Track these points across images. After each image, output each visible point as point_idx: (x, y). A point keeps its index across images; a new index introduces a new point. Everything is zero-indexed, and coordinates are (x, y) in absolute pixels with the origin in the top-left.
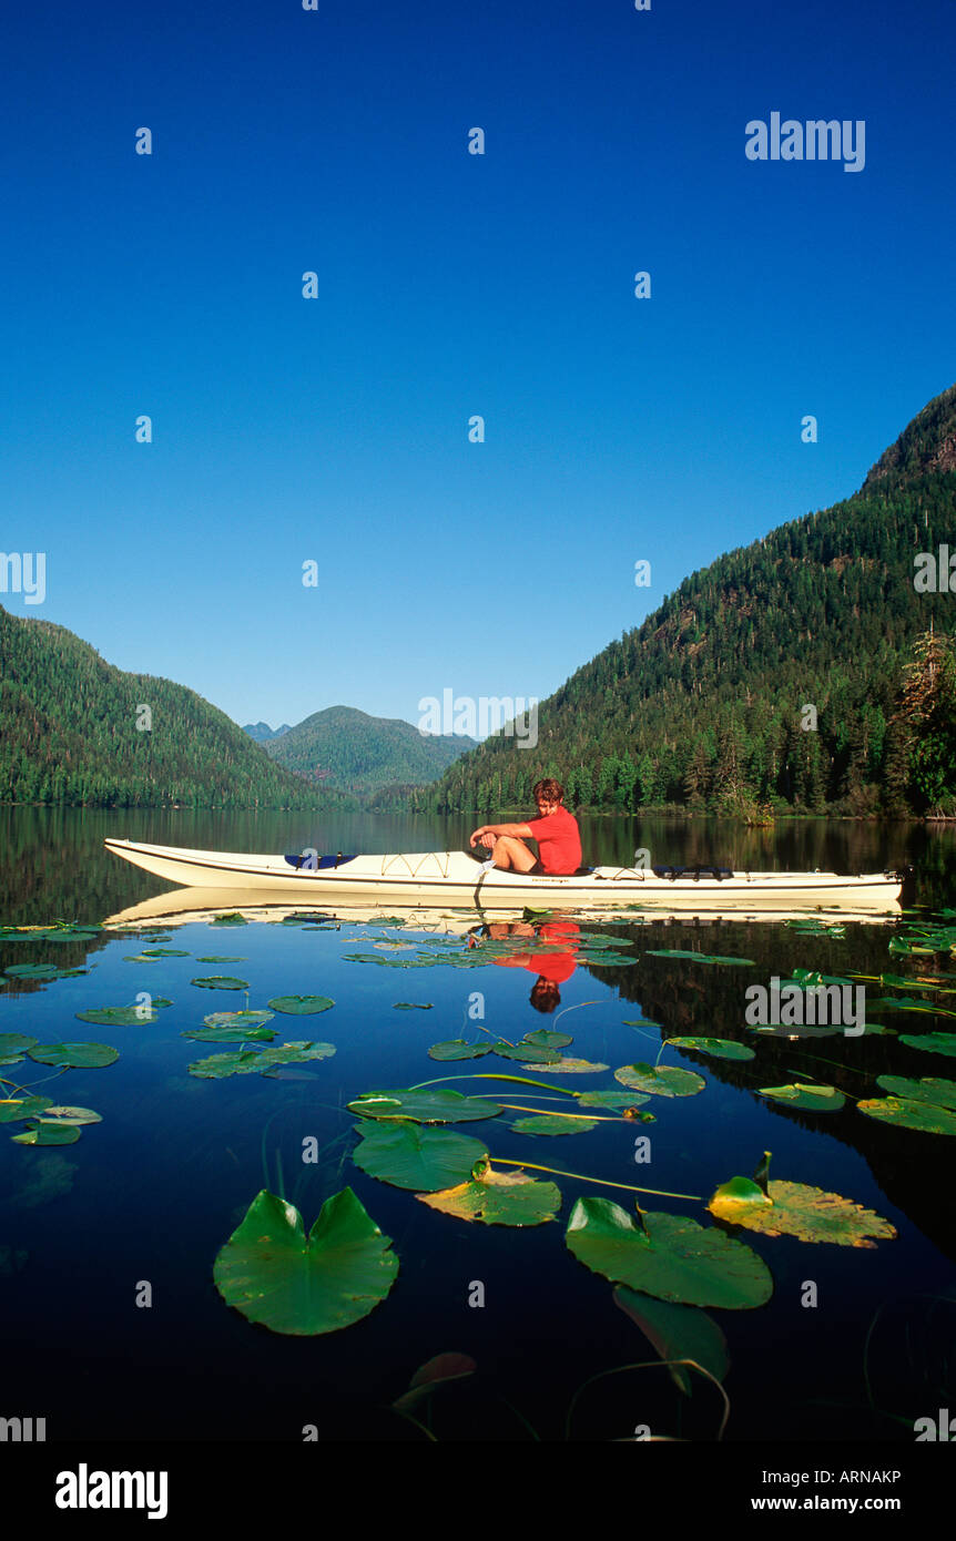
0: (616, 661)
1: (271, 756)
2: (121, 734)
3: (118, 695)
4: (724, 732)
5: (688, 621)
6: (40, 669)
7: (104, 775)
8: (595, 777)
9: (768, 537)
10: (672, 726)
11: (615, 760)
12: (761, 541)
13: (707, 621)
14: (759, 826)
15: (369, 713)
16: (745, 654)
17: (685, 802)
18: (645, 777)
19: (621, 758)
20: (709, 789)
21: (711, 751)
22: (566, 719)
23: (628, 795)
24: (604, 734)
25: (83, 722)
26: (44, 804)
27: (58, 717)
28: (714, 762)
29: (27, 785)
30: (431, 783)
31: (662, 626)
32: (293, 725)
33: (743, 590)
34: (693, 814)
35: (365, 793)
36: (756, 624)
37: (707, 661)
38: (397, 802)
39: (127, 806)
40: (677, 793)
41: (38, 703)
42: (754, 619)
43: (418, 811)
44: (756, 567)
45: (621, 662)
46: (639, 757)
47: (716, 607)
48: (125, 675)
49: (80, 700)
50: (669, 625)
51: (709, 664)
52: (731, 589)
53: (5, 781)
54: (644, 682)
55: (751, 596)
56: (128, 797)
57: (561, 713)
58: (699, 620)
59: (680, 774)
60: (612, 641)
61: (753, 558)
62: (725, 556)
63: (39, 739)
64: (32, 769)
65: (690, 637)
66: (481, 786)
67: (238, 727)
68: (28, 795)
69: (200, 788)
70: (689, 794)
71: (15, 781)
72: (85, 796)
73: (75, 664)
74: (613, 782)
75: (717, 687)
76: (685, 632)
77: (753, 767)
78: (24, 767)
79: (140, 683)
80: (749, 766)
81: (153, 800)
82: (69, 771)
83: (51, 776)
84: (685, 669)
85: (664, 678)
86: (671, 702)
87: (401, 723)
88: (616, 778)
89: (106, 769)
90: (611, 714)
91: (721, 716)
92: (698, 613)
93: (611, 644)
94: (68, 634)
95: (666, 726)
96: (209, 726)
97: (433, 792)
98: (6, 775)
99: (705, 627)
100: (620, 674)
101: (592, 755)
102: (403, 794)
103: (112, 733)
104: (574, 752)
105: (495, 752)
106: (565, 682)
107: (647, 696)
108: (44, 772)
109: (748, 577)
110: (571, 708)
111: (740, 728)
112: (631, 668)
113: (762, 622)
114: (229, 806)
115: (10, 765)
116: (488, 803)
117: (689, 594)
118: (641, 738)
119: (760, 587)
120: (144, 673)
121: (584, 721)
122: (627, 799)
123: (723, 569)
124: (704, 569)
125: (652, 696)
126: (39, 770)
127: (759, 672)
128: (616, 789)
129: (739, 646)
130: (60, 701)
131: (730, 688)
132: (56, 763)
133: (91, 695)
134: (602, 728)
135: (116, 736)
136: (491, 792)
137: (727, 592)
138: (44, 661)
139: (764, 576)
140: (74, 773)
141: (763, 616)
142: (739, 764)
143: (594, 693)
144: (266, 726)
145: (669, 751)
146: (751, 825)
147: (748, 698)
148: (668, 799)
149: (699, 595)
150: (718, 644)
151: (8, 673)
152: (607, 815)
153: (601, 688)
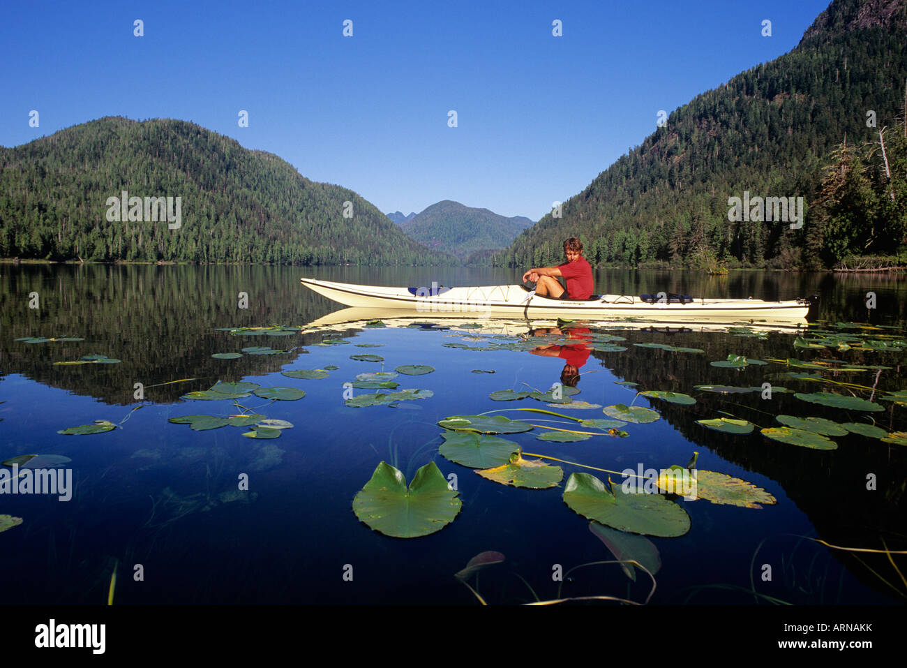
0: (624, 168)
1: (404, 232)
2: (313, 220)
3: (310, 196)
4: (696, 214)
5: (673, 141)
6: (263, 181)
7: (303, 246)
8: (610, 244)
9: (730, 81)
10: (661, 210)
11: (623, 233)
12: (725, 85)
13: (686, 140)
14: (717, 274)
15: (465, 205)
16: (712, 162)
17: (669, 260)
18: (643, 243)
19: (627, 232)
20: (684, 251)
21: (687, 227)
22: (591, 207)
23: (631, 255)
24: (616, 216)
25: (290, 214)
26: (269, 264)
27: (275, 210)
28: (689, 234)
29: (259, 252)
30: (504, 249)
31: (656, 145)
32: (418, 212)
33: (711, 118)
34: (674, 267)
35: (463, 255)
36: (719, 142)
37: (685, 167)
38: (483, 260)
39: (318, 264)
40: (664, 254)
41: (263, 202)
42: (718, 138)
43: (497, 266)
44: (721, 103)
45: (628, 169)
46: (639, 231)
47: (692, 131)
48: (314, 183)
49: (288, 200)
50: (660, 144)
51: (687, 170)
52: (703, 118)
53: (246, 250)
54: (643, 182)
55: (717, 123)
56: (318, 259)
57: (588, 203)
58: (681, 141)
59: (666, 242)
60: (622, 155)
61: (719, 96)
62: (699, 96)
63: (264, 224)
64: (261, 243)
65: (674, 151)
66: (536, 250)
67: (383, 214)
68: (259, 258)
69: (362, 253)
70: (672, 254)
71: (251, 250)
72: (293, 259)
73: (284, 178)
74: (622, 247)
75: (692, 184)
76: (671, 148)
77: (715, 237)
78: (257, 241)
79: (323, 189)
80: (712, 236)
81: (333, 260)
82: (283, 244)
83: (272, 246)
84: (671, 173)
85: (657, 179)
86: (661, 194)
87: (485, 210)
88: (624, 244)
89: (305, 242)
90: (621, 203)
91: (694, 204)
92: (680, 135)
93: (621, 157)
94: (279, 159)
95: (657, 210)
96: (366, 215)
97: (506, 254)
98: (246, 246)
99: (684, 144)
100: (627, 177)
101: (608, 230)
102: (487, 255)
103: (307, 220)
104: (596, 228)
105: (545, 228)
106: (591, 183)
107: (645, 191)
108: (268, 245)
109: (715, 110)
110: (595, 200)
111: (707, 211)
112: (635, 173)
113: (724, 140)
114: (380, 264)
115: (248, 240)
116: (541, 261)
117: (674, 123)
118: (640, 218)
119: (724, 116)
120: (325, 182)
121: (603, 208)
122: (630, 258)
123: (698, 105)
124: (685, 105)
125: (648, 191)
126: (265, 243)
127: (721, 174)
128: (624, 251)
129: (708, 157)
130: (276, 200)
131: (701, 185)
132: (275, 239)
133: (294, 197)
134: (614, 213)
135: (310, 221)
136: (543, 253)
137: (700, 120)
138: (265, 176)
139: (726, 109)
140: (286, 245)
141: (725, 136)
142: (705, 235)
143: (610, 189)
144: (401, 214)
145: (659, 227)
146: (712, 274)
147: (713, 191)
148: (658, 258)
149: (681, 123)
150: (693, 156)
151: (244, 184)
152: (618, 268)
153: (614, 186)
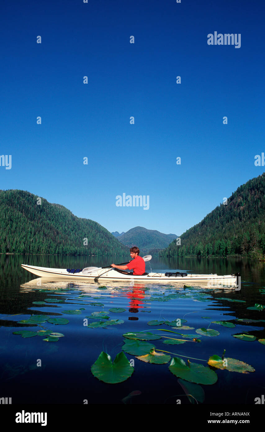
0: (218, 212)
1: (119, 241)
2: (78, 235)
3: (77, 224)
4: (252, 232)
5: (240, 200)
6: (56, 217)
7: (73, 247)
8: (213, 246)
9: (263, 174)
10: (236, 231)
11: (219, 241)
12: (261, 175)
13: (246, 199)
14: (263, 261)
15: (146, 228)
16: (258, 209)
17: (241, 254)
18: (229, 246)
19: (221, 241)
20: (248, 249)
21: (248, 238)
22: (204, 230)
23: (223, 251)
24: (215, 234)
25: (68, 232)
26: (57, 255)
27: (61, 230)
28: (249, 242)
29: (52, 249)
30: (165, 249)
31: (232, 202)
32: (125, 232)
33: (256, 190)
34: (243, 257)
35: (146, 251)
37: (246, 211)
38: (155, 254)
39: (79, 255)
40: (238, 251)
41: (56, 226)
42: (260, 199)
43: (161, 257)
44: (260, 183)
45: (220, 212)
46: (226, 240)
47: (248, 195)
48: (79, 218)
49: (67, 226)
50: (234, 201)
51: (247, 212)
52: (252, 190)
53: (47, 248)
54: (227, 218)
55: (259, 192)
56: (79, 253)
57: (203, 228)
58: (243, 200)
59: (239, 245)
60: (217, 206)
61: (259, 180)
62: (250, 180)
63: (56, 237)
64: (54, 245)
65: (240, 204)
66: (180, 249)
67: (110, 233)
68: (53, 252)
69: (100, 250)
70: (242, 251)
71: (49, 248)
72: (68, 252)
73: (66, 216)
74: (219, 248)
75: (249, 219)
76: (239, 203)
77: (262, 243)
78: (52, 244)
79: (83, 221)
80: (260, 243)
81: (86, 254)
82: (64, 245)
83: (59, 247)
84: (239, 214)
85: (233, 217)
86: (236, 223)
87: (156, 231)
88: (220, 247)
89: (74, 245)
90: (217, 228)
91: (251, 228)
92: (243, 197)
93: (217, 207)
94: (64, 207)
95: (234, 231)
96: (102, 233)
97: (166, 251)
98: (47, 247)
99: (245, 201)
100: (220, 216)
101: (212, 240)
102: (157, 252)
103: (75, 235)
104: (207, 239)
105: (183, 239)
106: (203, 219)
107: (228, 222)
108: (57, 246)
109: (257, 186)
110: (205, 226)
111: (257, 231)
112: (223, 214)
113: (262, 199)
114: (107, 255)
115: (48, 244)
116: (182, 254)
117: (240, 192)
118: (227, 235)
119: (261, 189)
120: (84, 218)
121: (209, 230)
122: (223, 253)
123: (250, 184)
124: (244, 184)
125: (230, 222)
126: (56, 245)
127: (262, 214)
128: (220, 250)
129: (256, 207)
130: (62, 226)
131: (254, 219)
132: (60, 243)
133: (70, 224)
134: (215, 232)
135: (77, 235)
136: (182, 251)
137: (251, 191)
138: (57, 215)
139: (262, 186)
140: (65, 246)
142: (257, 242)
143: (212, 221)
144: (118, 232)
145: (236, 238)
146: (260, 261)
147: (259, 222)
148: (236, 253)
149: (243, 192)
150: (249, 206)
151: (48, 218)
152: (217, 257)
153: (214, 220)
